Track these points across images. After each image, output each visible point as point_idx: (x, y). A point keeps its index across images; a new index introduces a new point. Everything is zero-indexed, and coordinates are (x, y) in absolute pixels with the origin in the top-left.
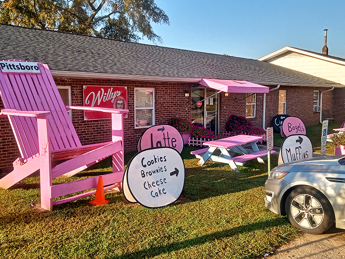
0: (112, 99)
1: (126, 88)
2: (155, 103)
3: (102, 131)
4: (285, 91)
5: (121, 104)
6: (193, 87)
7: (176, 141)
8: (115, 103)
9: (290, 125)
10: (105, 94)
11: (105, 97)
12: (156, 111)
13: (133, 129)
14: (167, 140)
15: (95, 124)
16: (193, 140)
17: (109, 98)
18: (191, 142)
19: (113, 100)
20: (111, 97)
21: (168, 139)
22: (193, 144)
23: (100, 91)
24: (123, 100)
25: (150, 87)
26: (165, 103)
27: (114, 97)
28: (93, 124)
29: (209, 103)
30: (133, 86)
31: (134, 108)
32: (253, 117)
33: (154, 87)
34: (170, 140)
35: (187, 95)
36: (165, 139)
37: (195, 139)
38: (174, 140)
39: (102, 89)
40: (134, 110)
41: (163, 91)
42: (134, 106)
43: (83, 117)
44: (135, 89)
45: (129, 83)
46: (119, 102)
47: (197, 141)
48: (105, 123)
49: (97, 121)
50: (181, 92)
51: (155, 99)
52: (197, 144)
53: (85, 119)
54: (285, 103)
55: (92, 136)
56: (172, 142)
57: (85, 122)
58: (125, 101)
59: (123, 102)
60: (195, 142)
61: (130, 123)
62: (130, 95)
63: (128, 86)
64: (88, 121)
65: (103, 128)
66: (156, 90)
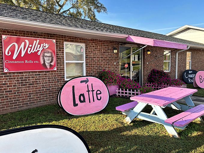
0: (38, 51)
1: (54, 41)
2: (86, 57)
3: (28, 82)
4: (191, 52)
5: (49, 57)
6: (121, 45)
7: (101, 93)
8: (42, 55)
9: (201, 77)
10: (30, 46)
11: (29, 49)
12: (86, 65)
13: (63, 81)
14: (91, 93)
15: (19, 76)
16: (121, 91)
17: (35, 50)
18: (119, 93)
19: (40, 52)
20: (38, 49)
21: (93, 91)
22: (121, 94)
23: (23, 43)
24: (51, 53)
25: (80, 42)
26: (95, 57)
27: (41, 49)
28: (16, 76)
29: (135, 60)
30: (63, 40)
31: (64, 61)
32: (168, 71)
33: (84, 42)
34: (95, 92)
35: (115, 51)
36: (88, 91)
37: (122, 90)
38: (99, 92)
39: (27, 41)
40: (64, 63)
41: (93, 46)
42: (64, 59)
43: (3, 69)
44: (65, 43)
45: (58, 37)
46: (46, 54)
47: (124, 91)
48: (31, 75)
49: (22, 73)
50: (110, 48)
51: (86, 54)
52: (124, 95)
54: (191, 61)
55: (15, 88)
56: (97, 94)
57: (6, 73)
59: (52, 55)
60: (123, 93)
61: (59, 76)
62: (60, 48)
63: (57, 39)
64: (10, 73)
65: (29, 80)
66: (86, 46)
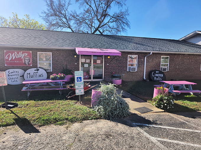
1: (31, 52)
4: (168, 57)
5: (28, 59)
8: (23, 59)
10: (18, 54)
11: (17, 56)
12: (52, 64)
20: (21, 56)
23: (14, 53)
24: (29, 58)
26: (59, 60)
27: (23, 56)
30: (36, 51)
31: (37, 62)
35: (75, 56)
39: (16, 52)
42: (37, 60)
43: (5, 64)
44: (38, 52)
45: (33, 50)
46: (26, 58)
53: (6, 65)
54: (168, 64)
58: (30, 58)
62: (34, 55)
66: (53, 54)
